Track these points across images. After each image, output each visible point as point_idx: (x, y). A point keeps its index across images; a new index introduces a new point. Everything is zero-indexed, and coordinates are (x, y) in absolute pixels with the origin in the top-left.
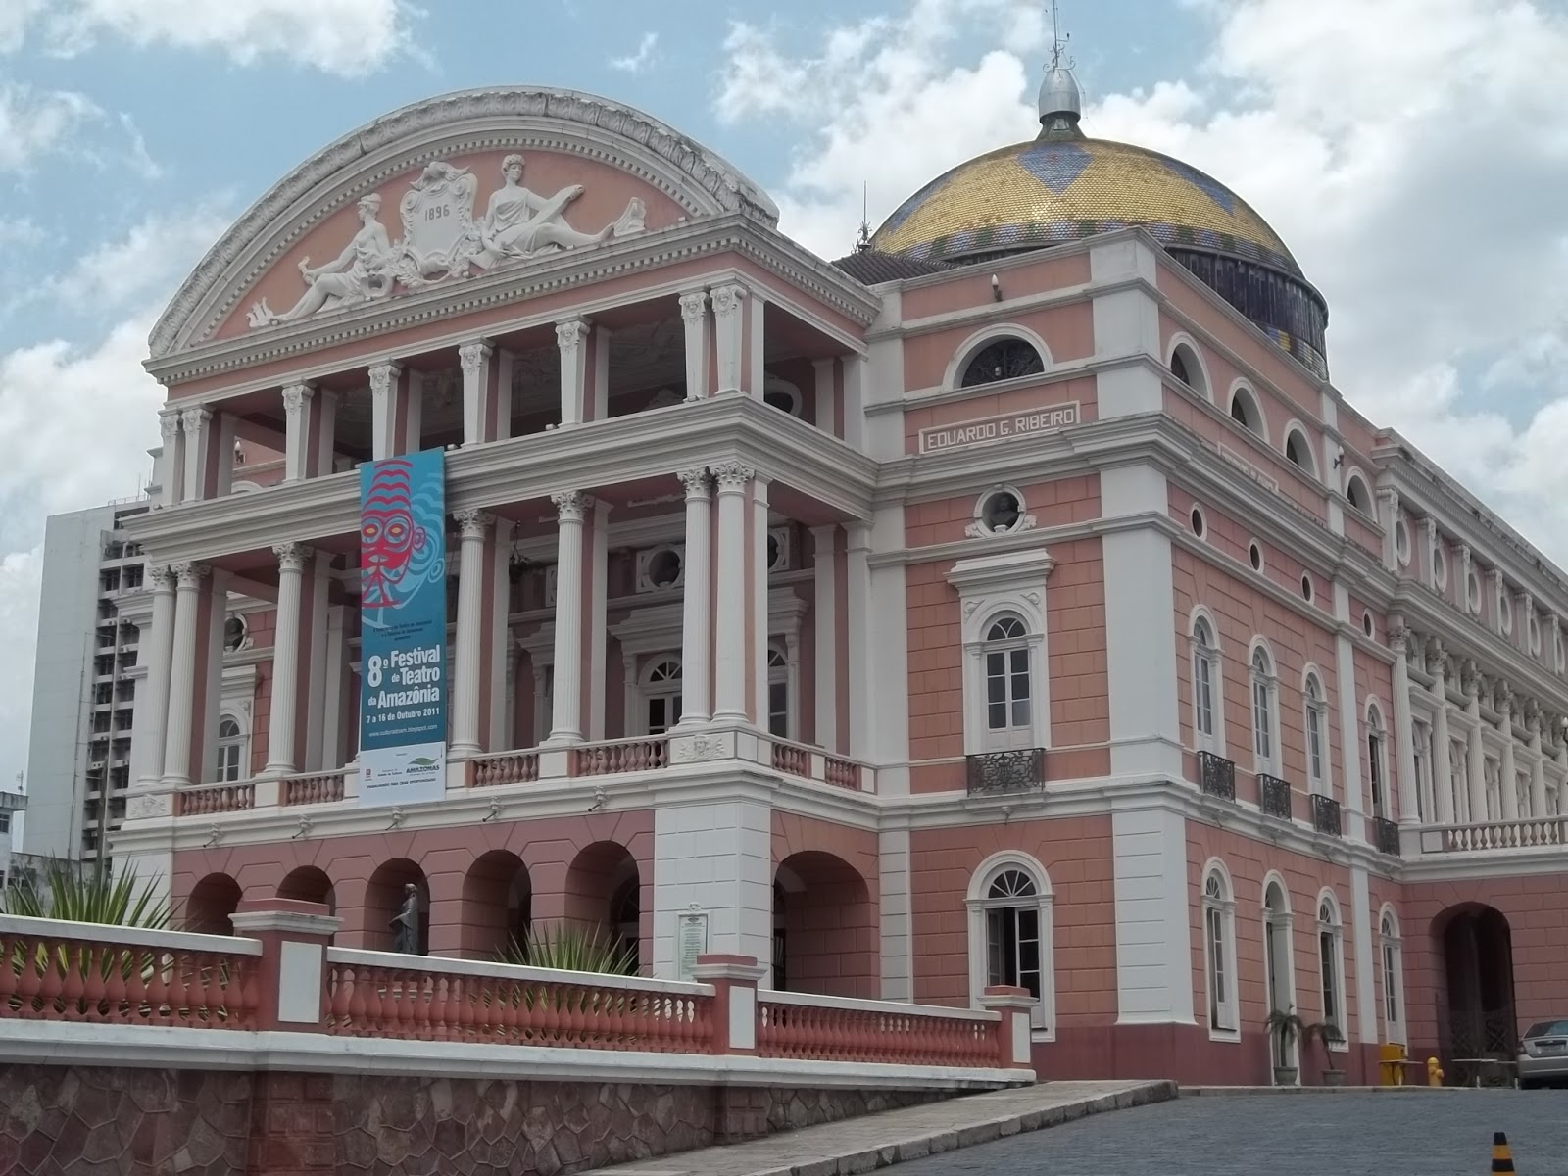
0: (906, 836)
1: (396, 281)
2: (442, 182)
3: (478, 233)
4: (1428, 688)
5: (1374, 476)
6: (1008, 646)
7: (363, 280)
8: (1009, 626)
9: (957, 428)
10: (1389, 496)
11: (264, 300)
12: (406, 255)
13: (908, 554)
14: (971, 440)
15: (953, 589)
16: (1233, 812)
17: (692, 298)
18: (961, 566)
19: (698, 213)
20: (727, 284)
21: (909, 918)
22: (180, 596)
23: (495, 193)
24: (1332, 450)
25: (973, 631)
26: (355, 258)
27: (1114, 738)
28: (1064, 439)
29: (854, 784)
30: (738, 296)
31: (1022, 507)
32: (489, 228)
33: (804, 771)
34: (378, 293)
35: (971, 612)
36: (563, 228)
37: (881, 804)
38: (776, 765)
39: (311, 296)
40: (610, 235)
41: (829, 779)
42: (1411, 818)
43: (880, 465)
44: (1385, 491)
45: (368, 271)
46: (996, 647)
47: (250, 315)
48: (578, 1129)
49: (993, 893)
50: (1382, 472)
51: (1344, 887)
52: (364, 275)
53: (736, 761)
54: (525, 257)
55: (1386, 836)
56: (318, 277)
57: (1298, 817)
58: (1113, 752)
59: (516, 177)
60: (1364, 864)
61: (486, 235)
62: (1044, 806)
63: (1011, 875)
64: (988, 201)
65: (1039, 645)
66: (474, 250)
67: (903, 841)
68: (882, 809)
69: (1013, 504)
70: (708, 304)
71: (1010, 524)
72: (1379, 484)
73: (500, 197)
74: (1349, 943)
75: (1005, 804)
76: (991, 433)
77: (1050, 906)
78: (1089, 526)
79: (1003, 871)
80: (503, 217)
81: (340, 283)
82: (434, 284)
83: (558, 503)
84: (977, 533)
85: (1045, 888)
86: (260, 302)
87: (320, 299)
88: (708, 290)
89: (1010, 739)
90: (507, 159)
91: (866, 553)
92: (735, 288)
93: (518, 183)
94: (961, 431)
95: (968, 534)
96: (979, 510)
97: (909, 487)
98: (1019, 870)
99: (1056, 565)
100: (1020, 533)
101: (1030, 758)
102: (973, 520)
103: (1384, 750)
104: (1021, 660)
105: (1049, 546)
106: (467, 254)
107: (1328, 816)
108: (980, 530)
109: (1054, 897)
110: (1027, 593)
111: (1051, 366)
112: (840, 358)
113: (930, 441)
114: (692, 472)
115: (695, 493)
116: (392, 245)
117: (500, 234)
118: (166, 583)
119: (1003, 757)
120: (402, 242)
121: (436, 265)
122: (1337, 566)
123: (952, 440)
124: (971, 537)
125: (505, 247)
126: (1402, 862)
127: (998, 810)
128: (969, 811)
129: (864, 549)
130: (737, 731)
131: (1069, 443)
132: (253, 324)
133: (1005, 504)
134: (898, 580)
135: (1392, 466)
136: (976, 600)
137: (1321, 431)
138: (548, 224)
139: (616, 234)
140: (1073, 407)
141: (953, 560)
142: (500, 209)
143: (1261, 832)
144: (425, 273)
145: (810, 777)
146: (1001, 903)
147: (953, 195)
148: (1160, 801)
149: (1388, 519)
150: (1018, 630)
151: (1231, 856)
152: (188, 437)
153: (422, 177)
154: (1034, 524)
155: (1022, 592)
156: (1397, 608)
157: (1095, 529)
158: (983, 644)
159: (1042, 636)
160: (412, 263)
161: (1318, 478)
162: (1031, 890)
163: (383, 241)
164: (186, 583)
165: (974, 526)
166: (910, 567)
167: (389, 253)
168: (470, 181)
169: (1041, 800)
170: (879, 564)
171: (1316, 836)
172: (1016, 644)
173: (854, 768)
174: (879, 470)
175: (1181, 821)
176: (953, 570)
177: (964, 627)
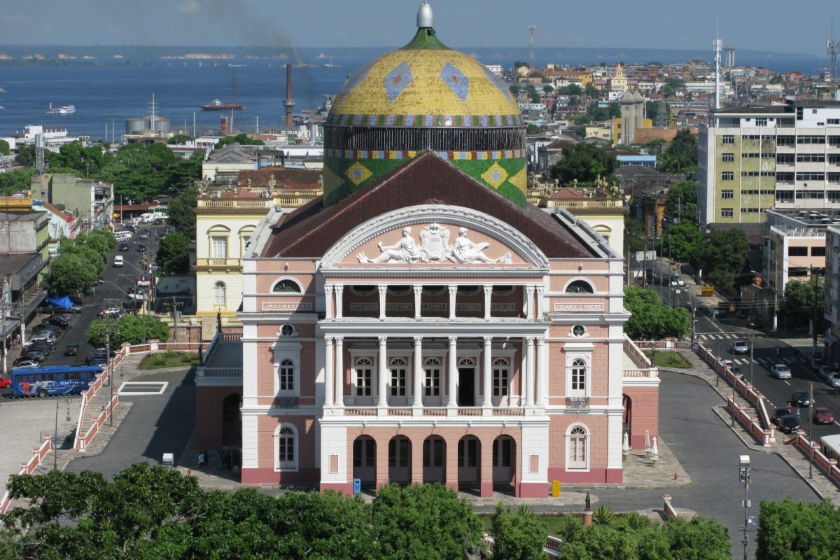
2: (437, 231)
3: (451, 250)
6: (579, 368)
7: (409, 257)
8: (580, 362)
13: (551, 339)
14: (570, 309)
15: (564, 351)
17: (531, 288)
18: (567, 345)
19: (530, 263)
23: (458, 239)
25: (569, 362)
26: (402, 246)
27: (610, 396)
31: (585, 330)
32: (456, 249)
34: (414, 262)
35: (568, 358)
36: (482, 255)
40: (499, 261)
45: (411, 254)
46: (575, 368)
49: (572, 433)
54: (470, 263)
56: (387, 250)
58: (609, 399)
59: (465, 235)
61: (457, 253)
63: (578, 429)
65: (589, 369)
69: (582, 329)
70: (536, 290)
71: (582, 334)
75: (578, 412)
76: (577, 308)
77: (590, 437)
78: (605, 339)
79: (575, 428)
80: (461, 248)
82: (434, 263)
83: (485, 340)
85: (588, 433)
87: (389, 258)
88: (535, 287)
89: (578, 393)
90: (462, 229)
93: (467, 238)
94: (567, 305)
96: (572, 329)
98: (580, 428)
99: (595, 349)
100: (584, 338)
101: (585, 399)
102: (570, 332)
104: (583, 372)
105: (594, 343)
108: (572, 335)
109: (591, 435)
110: (586, 355)
111: (596, 293)
113: (558, 307)
115: (531, 344)
116: (417, 246)
117: (461, 254)
118: (331, 342)
119: (577, 398)
121: (435, 257)
123: (564, 308)
124: (569, 337)
125: (464, 258)
127: (576, 412)
128: (568, 412)
131: (603, 317)
134: (547, 346)
136: (570, 355)
138: (477, 253)
140: (602, 305)
141: (564, 342)
144: (431, 258)
146: (574, 436)
150: (582, 364)
152: (337, 295)
153: (429, 227)
154: (589, 336)
157: (608, 341)
158: (572, 366)
159: (590, 367)
160: (426, 254)
163: (414, 244)
165: (570, 334)
166: (550, 343)
167: (416, 248)
168: (448, 232)
169: (588, 411)
172: (582, 368)
176: (565, 346)
177: (567, 362)
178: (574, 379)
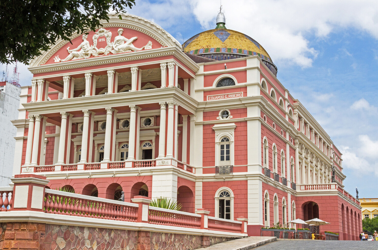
0: (201, 183)
1: (91, 55)
2: (103, 33)
3: (112, 46)
4: (301, 154)
5: (293, 110)
6: (225, 143)
7: (84, 54)
8: (226, 139)
9: (216, 96)
10: (296, 114)
11: (58, 56)
12: (94, 49)
13: (204, 122)
14: (218, 99)
15: (213, 131)
16: (270, 180)
17: (163, 65)
18: (215, 126)
19: (165, 46)
20: (172, 62)
21: (202, 201)
22: (36, 122)
23: (116, 37)
24: (287, 104)
25: (218, 140)
26: (81, 48)
27: (248, 164)
28: (240, 100)
29: (191, 171)
30: (174, 65)
31: (230, 114)
32: (115, 45)
33: (183, 168)
34: (87, 57)
35: (218, 135)
36: (132, 46)
37: (197, 176)
38: (178, 167)
39: (70, 56)
40: (144, 49)
41: (187, 170)
42: (298, 183)
43: (199, 103)
44: (296, 113)
45: (85, 52)
46: (223, 143)
47: (54, 59)
48: (182, 244)
49: (221, 196)
50: (295, 108)
51: (286, 197)
52: (84, 53)
53: (171, 166)
54: (123, 52)
55: (294, 186)
56: (72, 52)
57: (280, 182)
58: (248, 167)
59: (121, 34)
60: (290, 192)
61: (114, 46)
62: (232, 178)
63: (225, 192)
64: (207, 42)
65: (232, 143)
66: (111, 49)
67: (201, 184)
68: (196, 177)
69: (227, 113)
70: (167, 66)
71: (227, 117)
72: (294, 111)
73: (117, 38)
74: (287, 209)
75: (224, 177)
76: (223, 97)
77: (233, 199)
78: (245, 119)
79: (223, 191)
80: (118, 42)
81: (78, 54)
82: (101, 56)
83: (131, 107)
84: (219, 119)
85: (232, 195)
86: (57, 56)
87: (72, 57)
88: (167, 63)
89: (225, 163)
90: (119, 29)
91: (195, 122)
92: (173, 63)
93: (122, 35)
94: (216, 97)
95: (217, 119)
96: (220, 114)
97: (205, 108)
98: (226, 191)
99: (237, 127)
100: (228, 119)
101: (230, 167)
102: (218, 116)
103: (293, 168)
104: (228, 146)
105: (235, 123)
106: (109, 50)
107: (285, 182)
108: (220, 118)
109: (234, 197)
110: (230, 132)
111: (237, 84)
112: (190, 79)
113: (209, 98)
114: (162, 103)
115: (163, 107)
116: (90, 46)
117: (117, 47)
118: (33, 119)
119: (224, 167)
120: (93, 46)
121: (102, 52)
122: (288, 129)
123: (214, 98)
124: (218, 120)
125: (119, 49)
126: (296, 192)
127: (222, 178)
128: (216, 178)
129: (194, 121)
130: (172, 159)
131: (241, 101)
132: (55, 61)
133: (226, 113)
134: (201, 128)
135: (297, 107)
136: (219, 133)
137: (285, 99)
138: (129, 45)
139: (145, 49)
140: (242, 93)
141: (213, 124)
142: (118, 41)
143: (274, 185)
144: (99, 53)
145: (184, 170)
146: (222, 198)
147: (199, 40)
148: (258, 178)
149: (296, 118)
150: (228, 140)
151: (269, 190)
152: (38, 86)
153: (98, 31)
154: (232, 118)
155: (229, 132)
156: (297, 138)
157: (246, 119)
158: (220, 143)
159: (233, 142)
160: (95, 51)
161: (284, 109)
162: (229, 196)
163: (88, 45)
164: (38, 119)
165: (218, 117)
166: (204, 125)
167: (90, 48)
168: (110, 34)
169: (232, 177)
170: (197, 124)
171: (283, 186)
172: (227, 143)
173: (191, 168)
174: (198, 104)
175: (261, 182)
176: (214, 126)
177: (216, 139)
178: (222, 153)
